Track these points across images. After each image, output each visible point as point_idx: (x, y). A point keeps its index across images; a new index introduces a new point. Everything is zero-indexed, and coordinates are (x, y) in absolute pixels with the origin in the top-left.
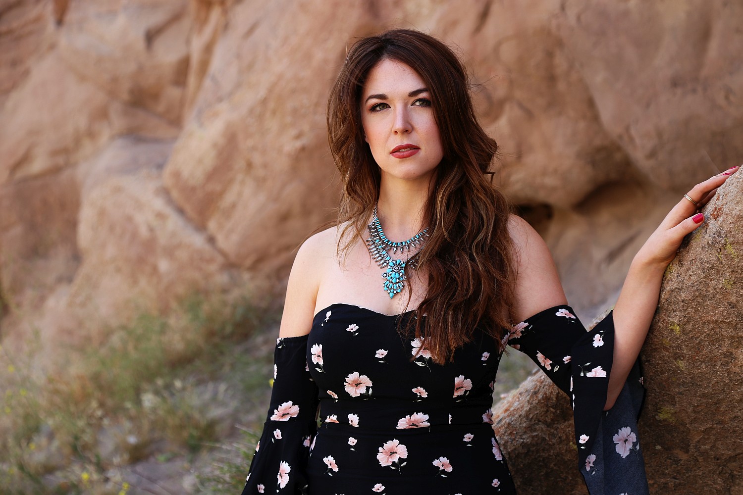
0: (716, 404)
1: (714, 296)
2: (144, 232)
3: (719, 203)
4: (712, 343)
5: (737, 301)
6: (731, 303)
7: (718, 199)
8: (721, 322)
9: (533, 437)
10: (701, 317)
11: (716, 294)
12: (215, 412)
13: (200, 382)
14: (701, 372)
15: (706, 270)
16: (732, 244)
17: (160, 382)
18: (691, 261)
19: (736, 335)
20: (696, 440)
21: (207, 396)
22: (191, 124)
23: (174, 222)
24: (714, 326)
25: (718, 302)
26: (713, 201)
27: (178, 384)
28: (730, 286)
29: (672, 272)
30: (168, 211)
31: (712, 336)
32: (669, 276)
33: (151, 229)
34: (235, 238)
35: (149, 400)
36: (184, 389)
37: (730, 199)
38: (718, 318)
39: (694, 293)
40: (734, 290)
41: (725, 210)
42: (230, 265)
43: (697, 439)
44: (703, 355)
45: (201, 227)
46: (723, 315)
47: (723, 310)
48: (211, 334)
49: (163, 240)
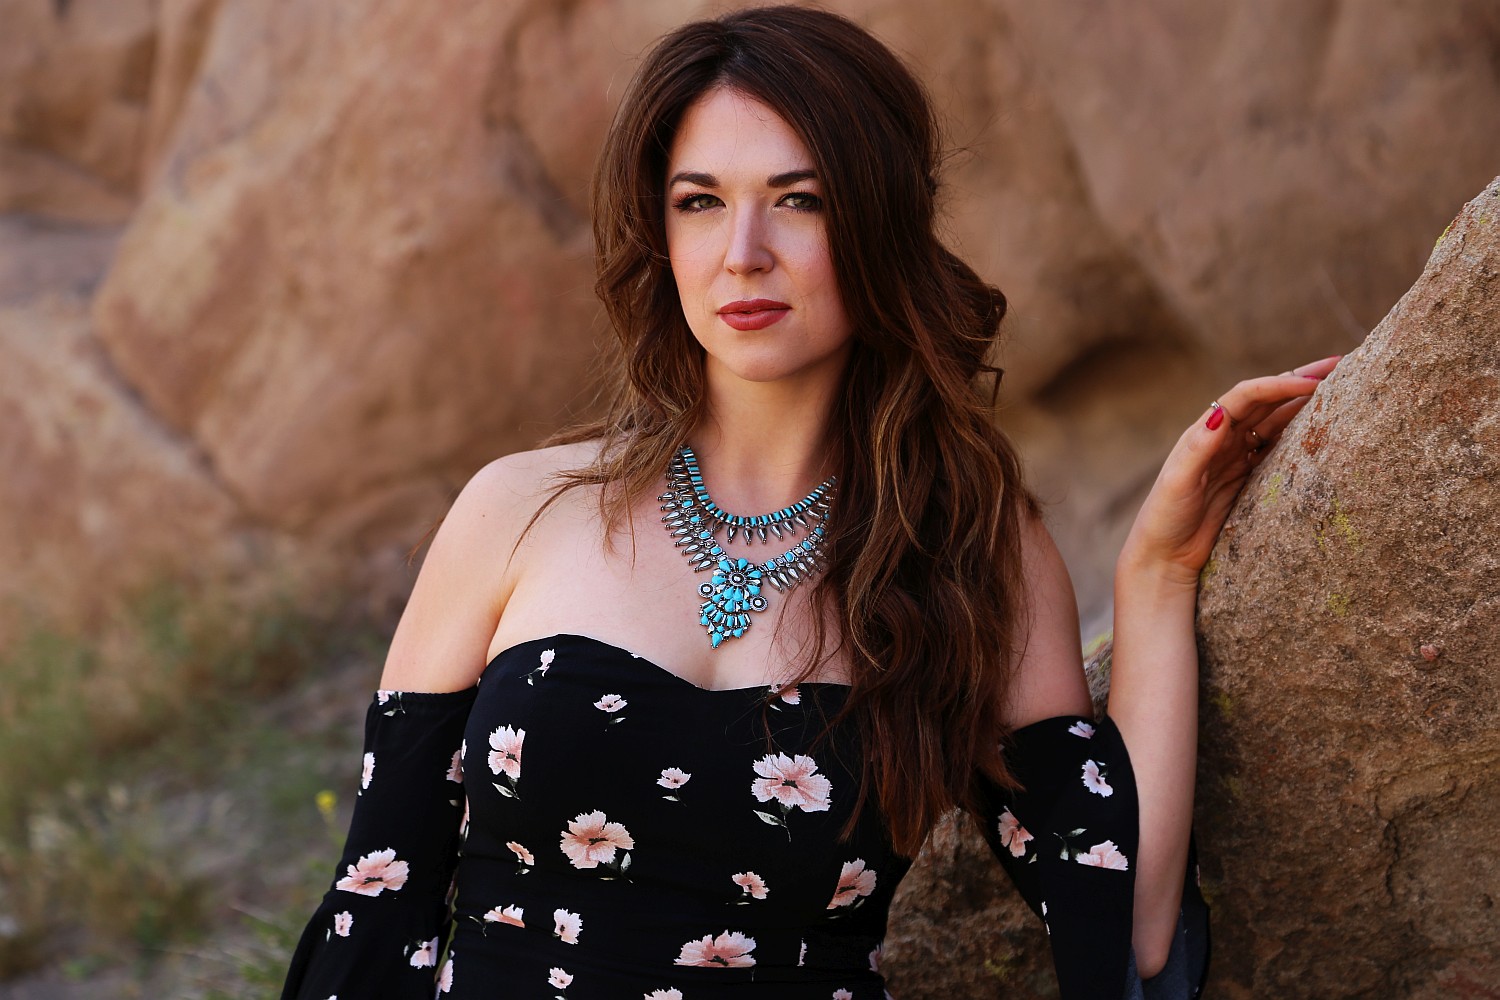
0: (1313, 876)
1: (1308, 631)
2: (47, 439)
3: (1320, 417)
4: (1305, 737)
5: (1360, 644)
6: (1346, 647)
7: (1318, 408)
8: (1323, 690)
9: (902, 947)
10: (1278, 678)
11: (1312, 628)
12: (203, 862)
13: (170, 792)
14: (1278, 805)
15: (1289, 572)
16: (1348, 512)
17: (76, 791)
18: (1257, 550)
19: (1357, 721)
20: (1269, 958)
21: (185, 825)
22: (159, 192)
23: (118, 419)
24: (1308, 699)
25: (1316, 645)
26: (1307, 412)
27: (118, 795)
28: (1342, 610)
29: (1216, 574)
30: (104, 392)
31: (1303, 722)
32: (1208, 583)
33: (65, 434)
34: (260, 457)
35: (47, 831)
36: (131, 808)
37: (1346, 408)
38: (1318, 681)
39: (1264, 624)
40: (1353, 619)
41: (1334, 433)
42: (251, 520)
43: (1270, 955)
44: (1285, 765)
45: (181, 430)
46: (1327, 675)
47: (1329, 664)
48: (200, 678)
49: (91, 457)
